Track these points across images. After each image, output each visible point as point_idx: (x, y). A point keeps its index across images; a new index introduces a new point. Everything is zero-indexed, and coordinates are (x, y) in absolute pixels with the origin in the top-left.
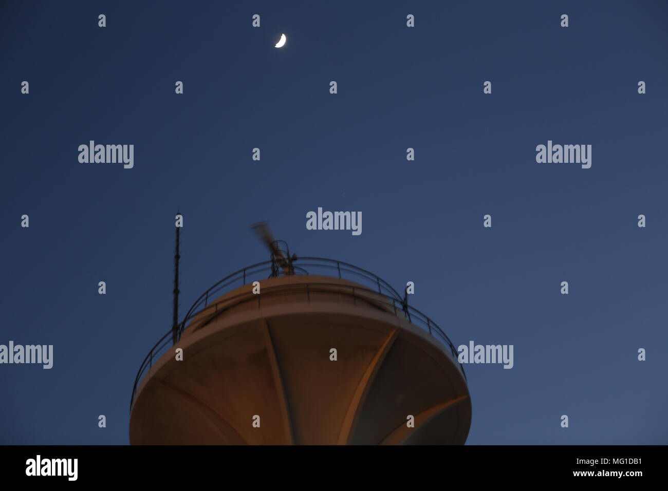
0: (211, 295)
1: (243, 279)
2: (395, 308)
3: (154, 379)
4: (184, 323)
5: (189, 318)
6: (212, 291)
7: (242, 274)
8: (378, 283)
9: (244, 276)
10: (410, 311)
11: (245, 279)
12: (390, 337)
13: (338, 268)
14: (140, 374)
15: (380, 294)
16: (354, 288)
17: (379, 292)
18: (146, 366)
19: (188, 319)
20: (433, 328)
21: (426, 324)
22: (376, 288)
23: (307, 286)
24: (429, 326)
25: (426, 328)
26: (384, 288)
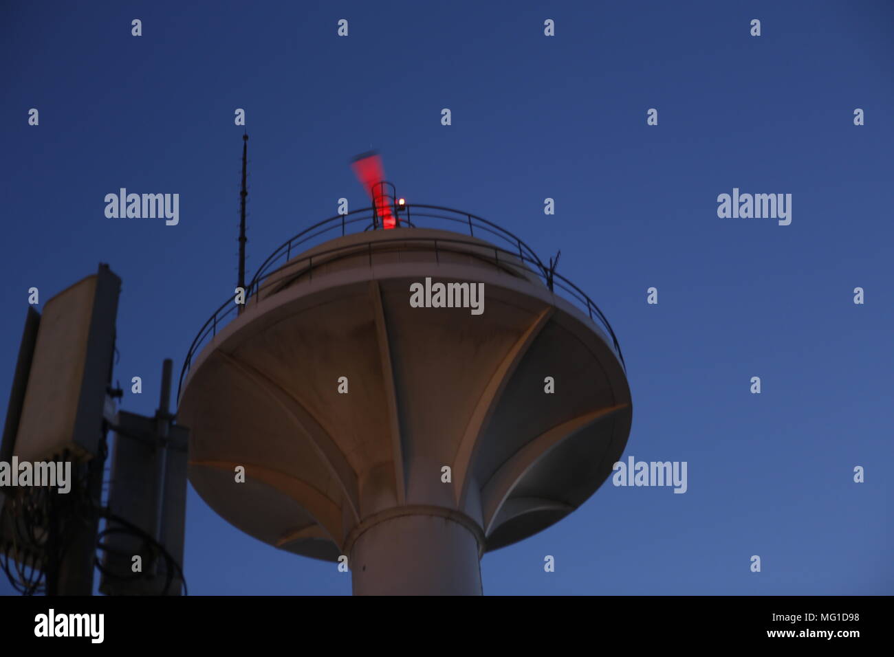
1: (341, 227)
3: (218, 352)
7: (339, 221)
8: (520, 247)
9: (343, 224)
11: (344, 228)
12: (541, 318)
13: (470, 222)
16: (496, 250)
18: (206, 333)
20: (593, 311)
21: (585, 304)
22: (517, 251)
23: (436, 243)
24: (590, 309)
25: (585, 309)
26: (525, 253)
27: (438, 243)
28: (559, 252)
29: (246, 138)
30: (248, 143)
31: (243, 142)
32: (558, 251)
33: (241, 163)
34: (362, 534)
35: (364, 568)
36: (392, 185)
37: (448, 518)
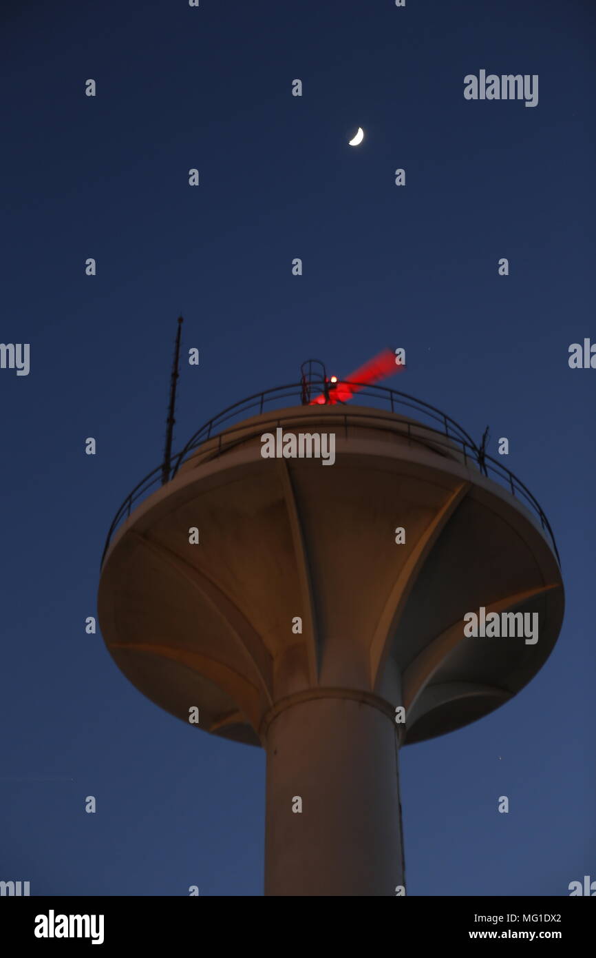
0: (215, 426)
1: (260, 405)
2: (466, 455)
3: (132, 531)
4: (181, 455)
5: (192, 447)
6: (218, 420)
7: (259, 399)
8: (445, 424)
9: (262, 402)
10: (487, 461)
11: (262, 407)
12: (456, 494)
13: (392, 400)
14: (118, 518)
15: (447, 435)
16: (409, 424)
17: (445, 432)
18: (123, 514)
19: (189, 450)
20: (516, 487)
21: (507, 480)
22: (442, 428)
23: (345, 418)
24: (512, 485)
25: (507, 486)
26: (453, 430)
27: (349, 418)
28: (488, 428)
29: (181, 320)
30: (182, 325)
31: (178, 324)
32: (486, 427)
33: (174, 345)
34: (276, 717)
35: (275, 752)
36: (322, 364)
37: (363, 702)
